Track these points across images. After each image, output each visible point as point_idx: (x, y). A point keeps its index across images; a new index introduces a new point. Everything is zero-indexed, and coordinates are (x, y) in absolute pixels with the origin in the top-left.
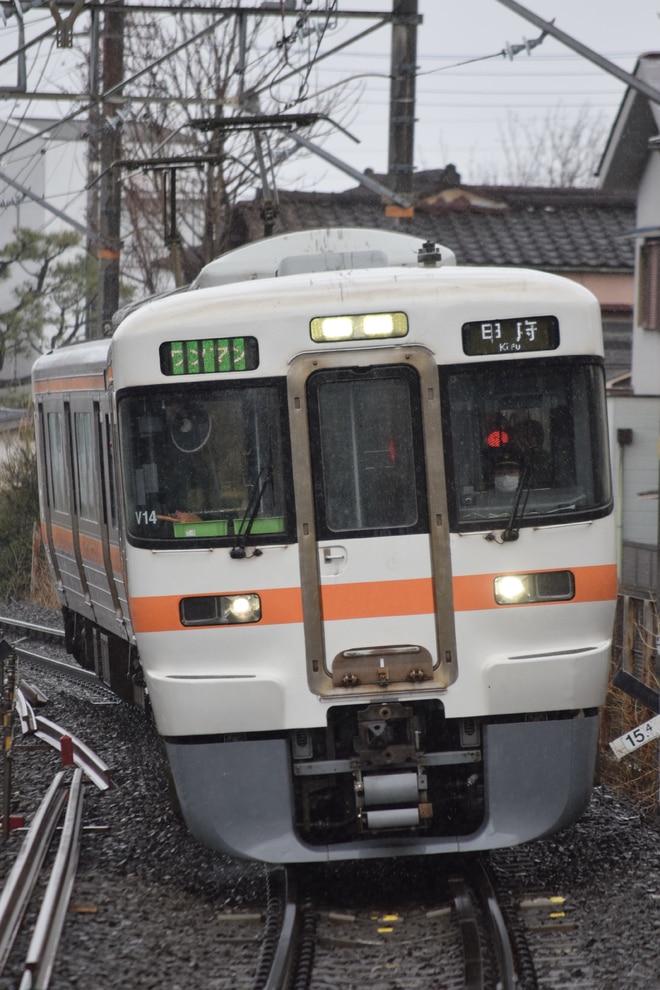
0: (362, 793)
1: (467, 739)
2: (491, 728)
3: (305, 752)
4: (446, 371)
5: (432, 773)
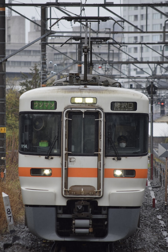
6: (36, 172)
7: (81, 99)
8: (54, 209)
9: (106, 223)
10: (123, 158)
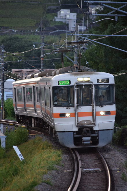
0: (83, 139)
1: (96, 133)
2: (100, 131)
3: (75, 134)
4: (95, 85)
5: (92, 137)
6: (62, 115)
7: (82, 78)
8: (72, 133)
9: (98, 138)
10: (104, 106)
